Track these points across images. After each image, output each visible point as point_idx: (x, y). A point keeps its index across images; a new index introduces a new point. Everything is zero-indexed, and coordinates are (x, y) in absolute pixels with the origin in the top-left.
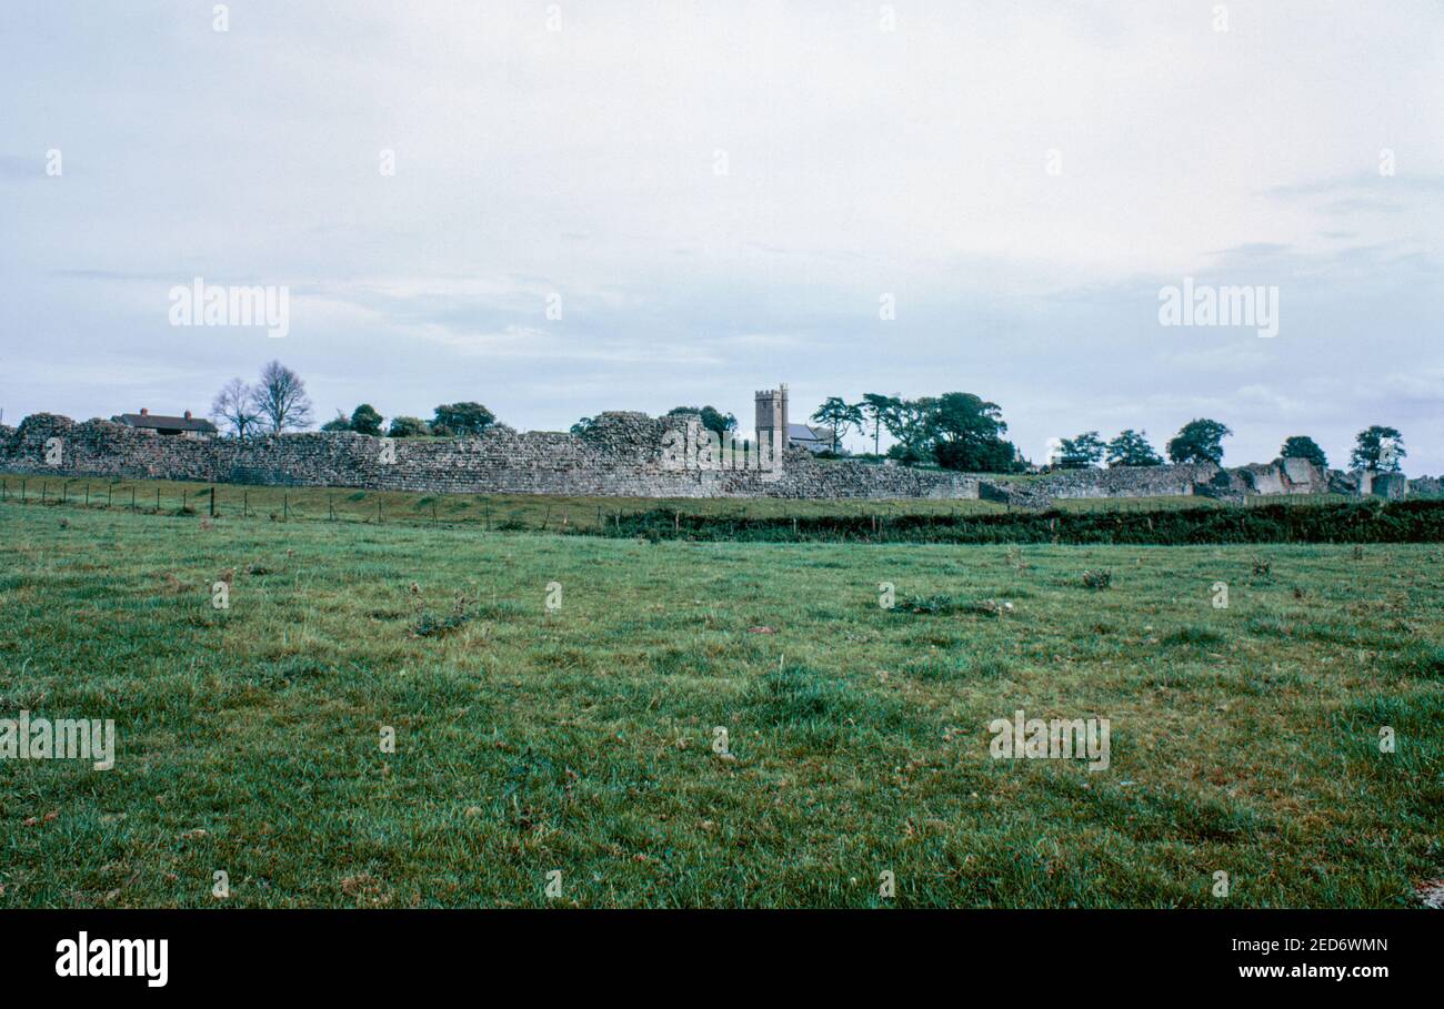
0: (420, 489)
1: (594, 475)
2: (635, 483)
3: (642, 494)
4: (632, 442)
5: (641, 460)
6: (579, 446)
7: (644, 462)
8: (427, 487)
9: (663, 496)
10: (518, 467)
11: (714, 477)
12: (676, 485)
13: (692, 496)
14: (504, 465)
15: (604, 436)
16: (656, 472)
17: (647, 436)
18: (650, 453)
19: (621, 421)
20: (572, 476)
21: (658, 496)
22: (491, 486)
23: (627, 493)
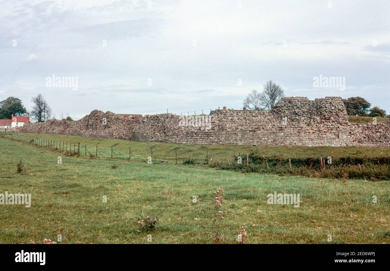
0: (184, 143)
1: (271, 134)
2: (297, 138)
3: (300, 144)
4: (297, 114)
5: (302, 125)
6: (269, 117)
7: (305, 126)
8: (187, 142)
9: (314, 145)
10: (230, 130)
11: (348, 133)
12: (322, 138)
13: (333, 145)
14: (223, 129)
15: (280, 111)
16: (311, 131)
17: (305, 110)
18: (309, 120)
19: (290, 102)
20: (258, 135)
21: (310, 146)
22: (216, 140)
23: (291, 144)
